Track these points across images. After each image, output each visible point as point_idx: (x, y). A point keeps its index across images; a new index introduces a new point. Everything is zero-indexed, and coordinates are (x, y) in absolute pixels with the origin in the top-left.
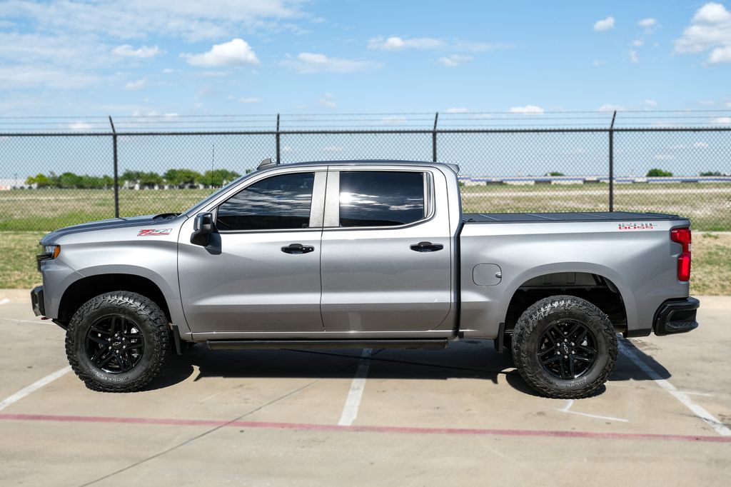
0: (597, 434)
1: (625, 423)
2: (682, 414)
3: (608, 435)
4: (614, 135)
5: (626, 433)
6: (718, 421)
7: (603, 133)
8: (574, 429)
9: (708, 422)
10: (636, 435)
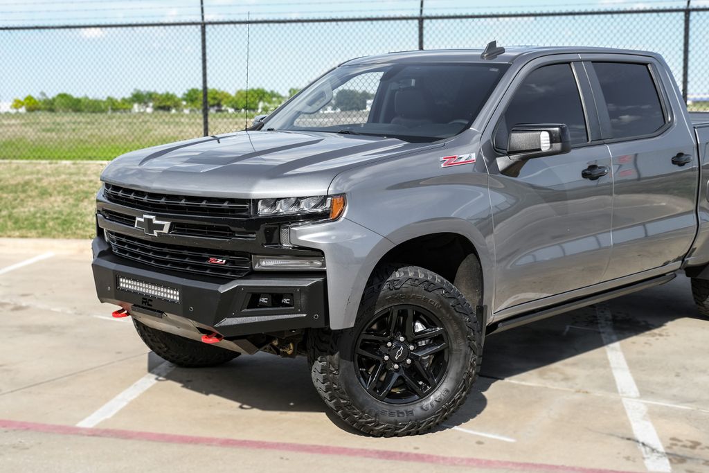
0: (444, 459)
1: (508, 444)
2: (612, 435)
3: (462, 460)
4: (691, 18)
5: (493, 459)
6: (661, 449)
7: (674, 14)
8: (416, 448)
9: (643, 449)
10: (507, 463)
